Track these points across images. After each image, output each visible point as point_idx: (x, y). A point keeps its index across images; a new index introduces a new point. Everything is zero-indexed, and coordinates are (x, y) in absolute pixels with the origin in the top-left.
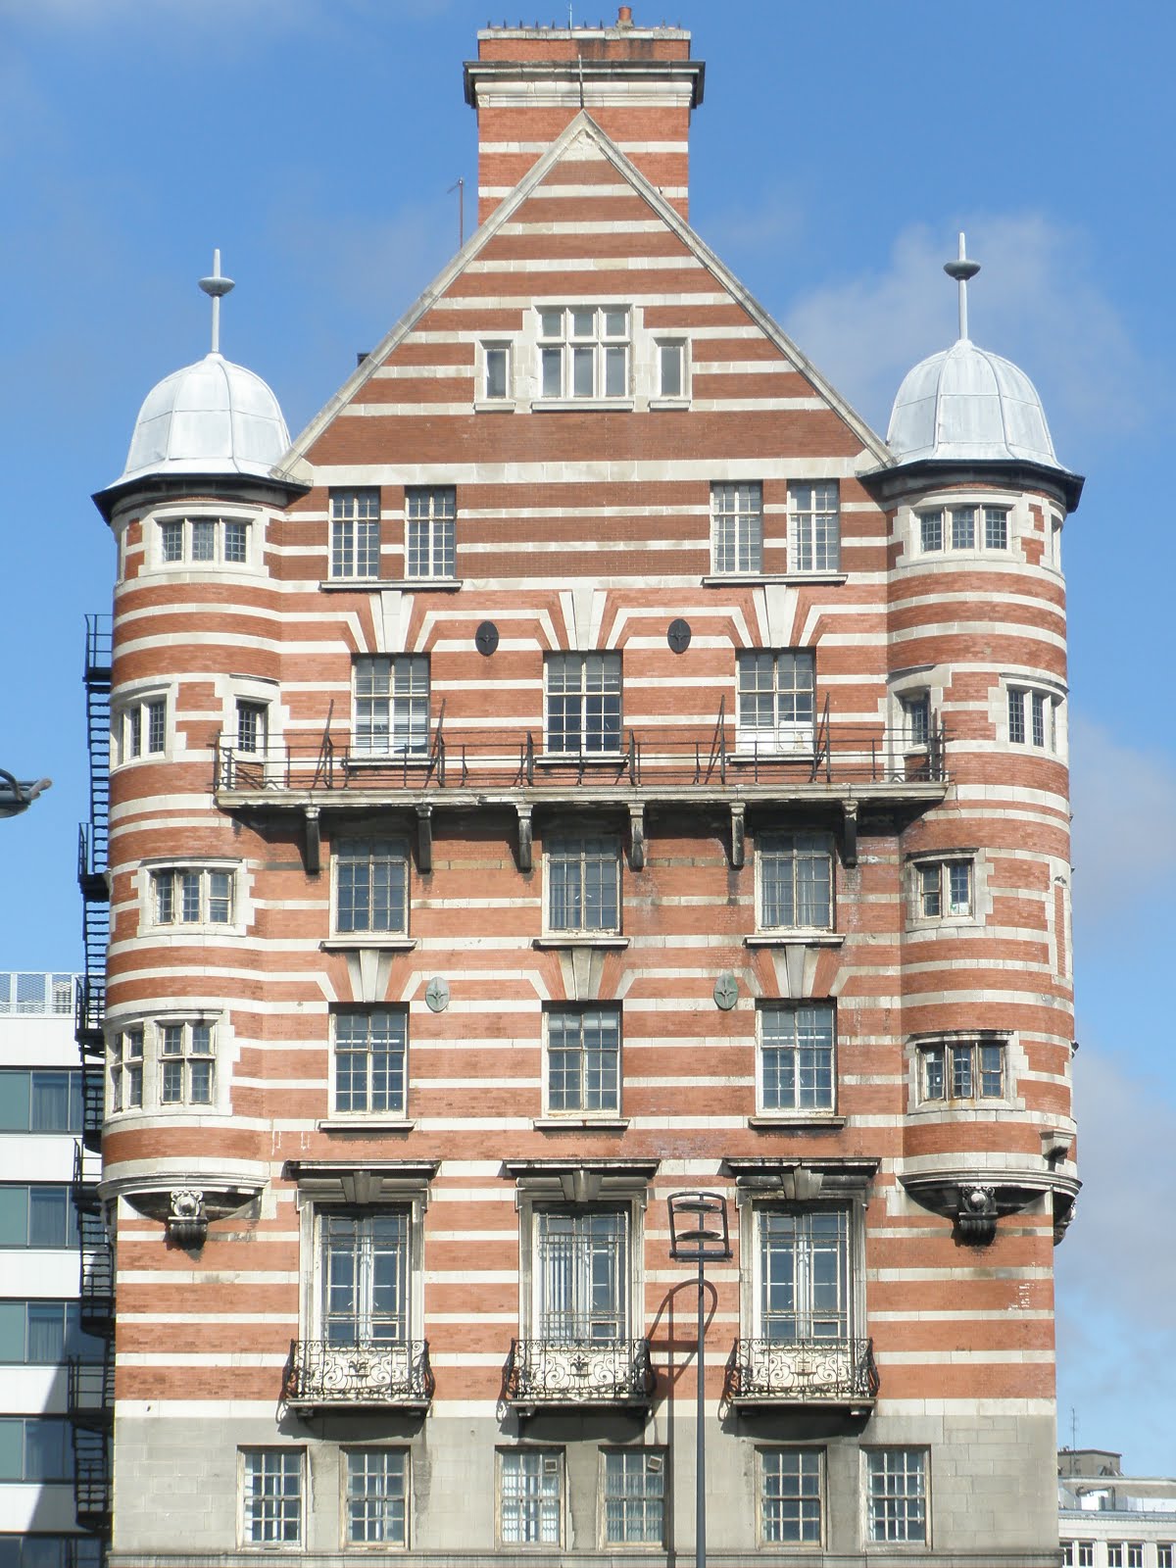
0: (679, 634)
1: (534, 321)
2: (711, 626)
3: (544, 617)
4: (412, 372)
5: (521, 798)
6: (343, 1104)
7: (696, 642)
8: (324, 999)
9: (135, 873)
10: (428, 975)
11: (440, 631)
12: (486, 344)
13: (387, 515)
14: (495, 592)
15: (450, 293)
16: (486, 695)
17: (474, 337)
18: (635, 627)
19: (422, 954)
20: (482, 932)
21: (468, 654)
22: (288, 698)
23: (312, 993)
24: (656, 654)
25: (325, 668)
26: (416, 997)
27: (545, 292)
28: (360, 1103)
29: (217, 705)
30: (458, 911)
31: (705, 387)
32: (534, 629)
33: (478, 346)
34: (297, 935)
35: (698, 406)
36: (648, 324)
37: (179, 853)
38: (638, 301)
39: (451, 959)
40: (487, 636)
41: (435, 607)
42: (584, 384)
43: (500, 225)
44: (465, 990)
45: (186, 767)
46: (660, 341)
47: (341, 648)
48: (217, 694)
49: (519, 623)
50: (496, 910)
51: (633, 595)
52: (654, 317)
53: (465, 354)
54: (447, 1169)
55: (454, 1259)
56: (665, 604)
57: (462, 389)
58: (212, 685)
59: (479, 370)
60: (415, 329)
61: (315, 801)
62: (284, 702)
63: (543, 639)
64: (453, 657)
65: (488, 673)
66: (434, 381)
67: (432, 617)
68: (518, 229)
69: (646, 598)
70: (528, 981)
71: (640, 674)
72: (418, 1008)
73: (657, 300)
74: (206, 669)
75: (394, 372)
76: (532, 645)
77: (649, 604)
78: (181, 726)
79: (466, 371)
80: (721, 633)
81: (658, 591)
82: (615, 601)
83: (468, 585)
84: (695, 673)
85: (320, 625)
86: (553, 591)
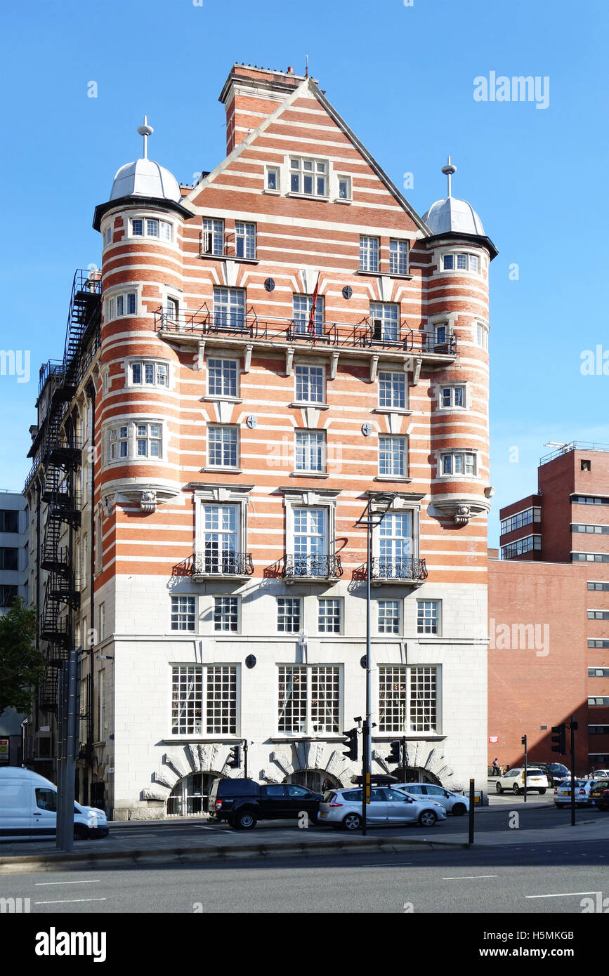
0: (347, 292)
1: (288, 161)
2: (359, 290)
3: (293, 279)
4: (238, 174)
5: (290, 346)
6: (212, 462)
7: (354, 296)
8: (204, 420)
9: (123, 362)
10: (248, 414)
11: (250, 280)
12: (268, 167)
13: (228, 230)
14: (273, 267)
15: (254, 144)
16: (270, 307)
17: (264, 163)
18: (330, 287)
19: (245, 405)
20: (270, 399)
21: (261, 290)
22: (187, 300)
23: (200, 417)
24: (338, 298)
25: (203, 290)
26: (243, 422)
27: (293, 150)
28: (219, 462)
29: (160, 296)
30: (260, 390)
31: (359, 197)
32: (290, 284)
33: (265, 167)
34: (193, 394)
35: (355, 204)
36: (335, 169)
37: (144, 355)
38: (332, 159)
39: (258, 408)
40: (269, 284)
41: (248, 270)
42: (308, 188)
43: (274, 119)
44: (262, 421)
45: (147, 320)
46: (339, 176)
47: (209, 282)
48: (160, 291)
49: (283, 280)
50: (276, 391)
51: (329, 274)
52: (338, 166)
53: (260, 170)
54: (255, 489)
55: (259, 524)
56: (343, 279)
57: (258, 183)
58: (158, 287)
59: (265, 177)
60: (239, 156)
61: (204, 339)
62: (184, 301)
63: (293, 288)
64: (256, 291)
65: (270, 298)
66: (247, 179)
67: (247, 274)
68: (281, 122)
69: (334, 276)
70: (289, 420)
71: (332, 305)
72: (243, 426)
73: (338, 159)
74: (155, 280)
75: (230, 173)
76: (289, 289)
77: (335, 279)
78: (144, 303)
79: (260, 177)
80: (364, 293)
81: (339, 274)
82: (321, 276)
83: (261, 263)
84: (354, 307)
85: (200, 272)
86: (297, 269)
